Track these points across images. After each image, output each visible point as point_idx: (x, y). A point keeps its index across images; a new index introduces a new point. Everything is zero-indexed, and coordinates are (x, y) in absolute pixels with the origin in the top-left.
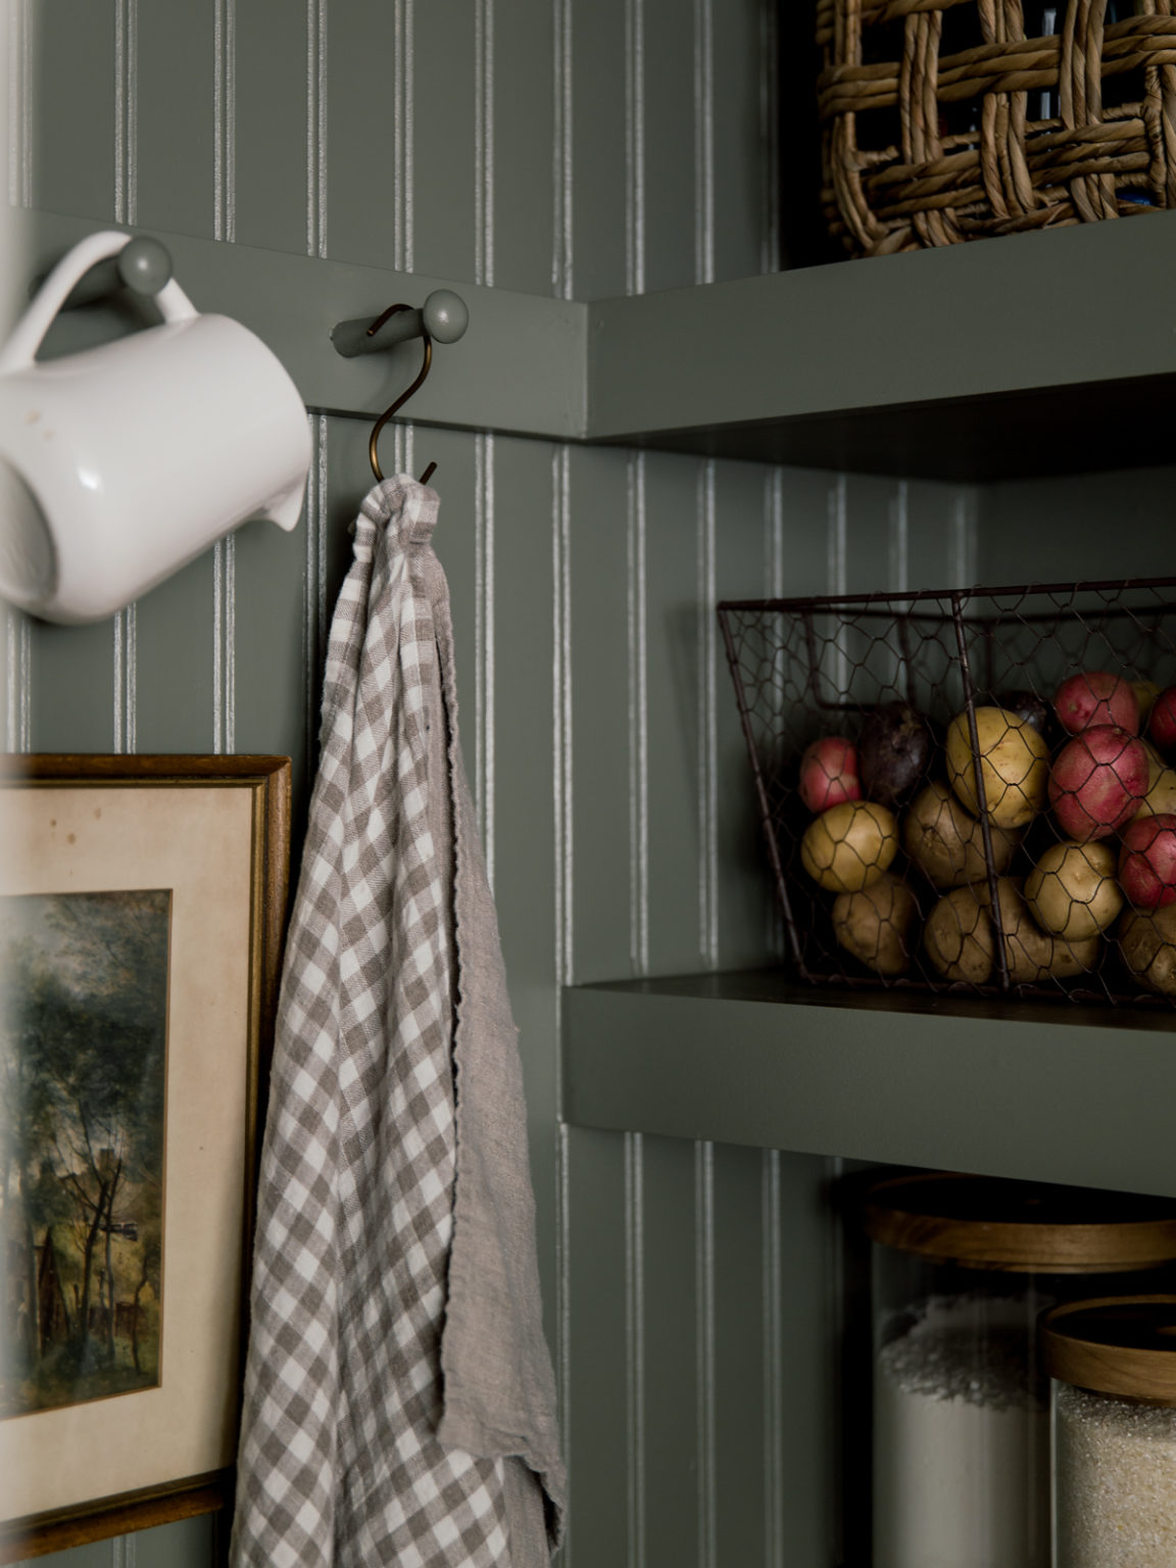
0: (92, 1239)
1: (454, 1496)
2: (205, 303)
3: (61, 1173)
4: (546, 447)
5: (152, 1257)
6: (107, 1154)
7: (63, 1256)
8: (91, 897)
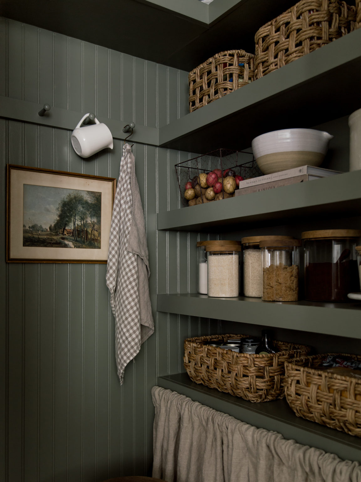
0: (92, 231)
1: (130, 258)
2: (101, 122)
3: (88, 222)
4: (155, 147)
5: (100, 234)
6: (94, 221)
7: (88, 232)
8: (91, 192)
